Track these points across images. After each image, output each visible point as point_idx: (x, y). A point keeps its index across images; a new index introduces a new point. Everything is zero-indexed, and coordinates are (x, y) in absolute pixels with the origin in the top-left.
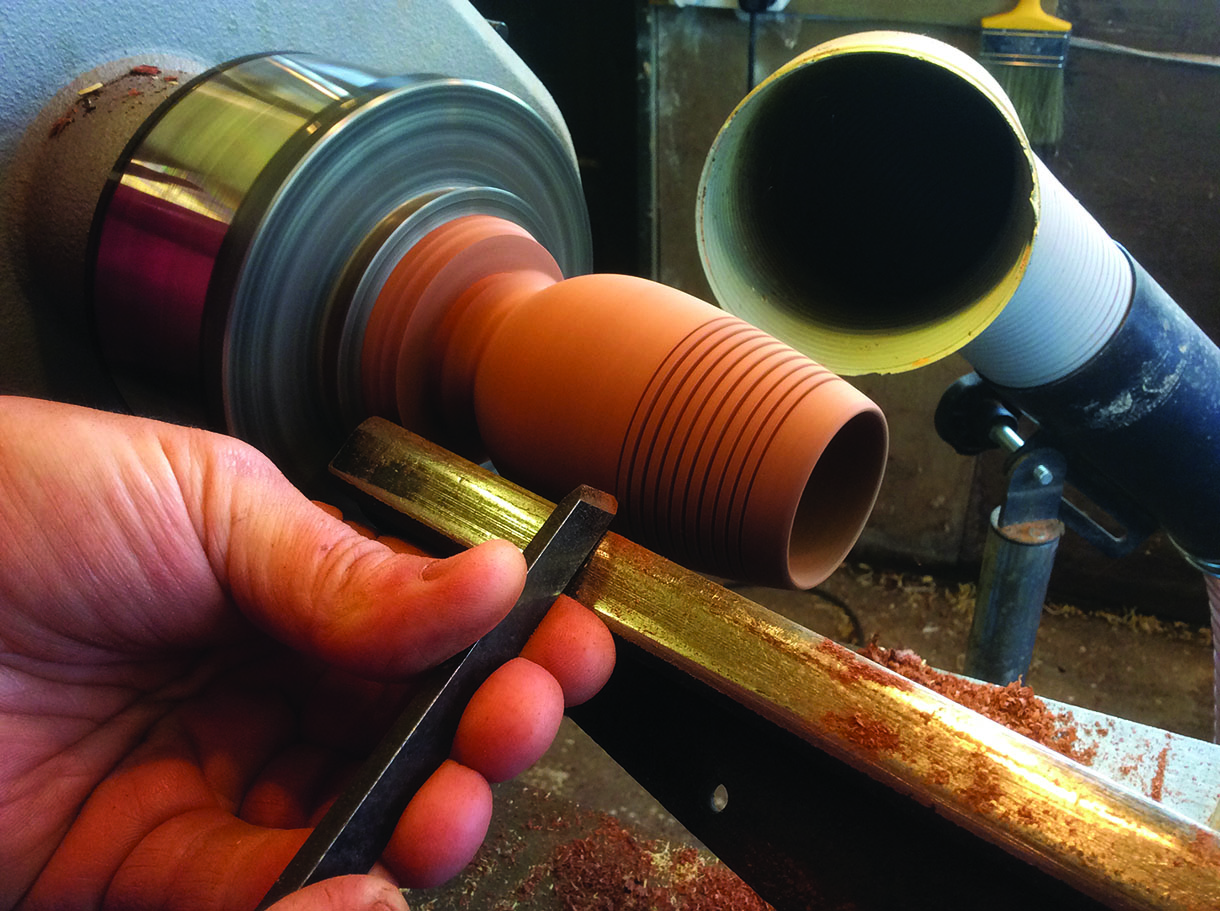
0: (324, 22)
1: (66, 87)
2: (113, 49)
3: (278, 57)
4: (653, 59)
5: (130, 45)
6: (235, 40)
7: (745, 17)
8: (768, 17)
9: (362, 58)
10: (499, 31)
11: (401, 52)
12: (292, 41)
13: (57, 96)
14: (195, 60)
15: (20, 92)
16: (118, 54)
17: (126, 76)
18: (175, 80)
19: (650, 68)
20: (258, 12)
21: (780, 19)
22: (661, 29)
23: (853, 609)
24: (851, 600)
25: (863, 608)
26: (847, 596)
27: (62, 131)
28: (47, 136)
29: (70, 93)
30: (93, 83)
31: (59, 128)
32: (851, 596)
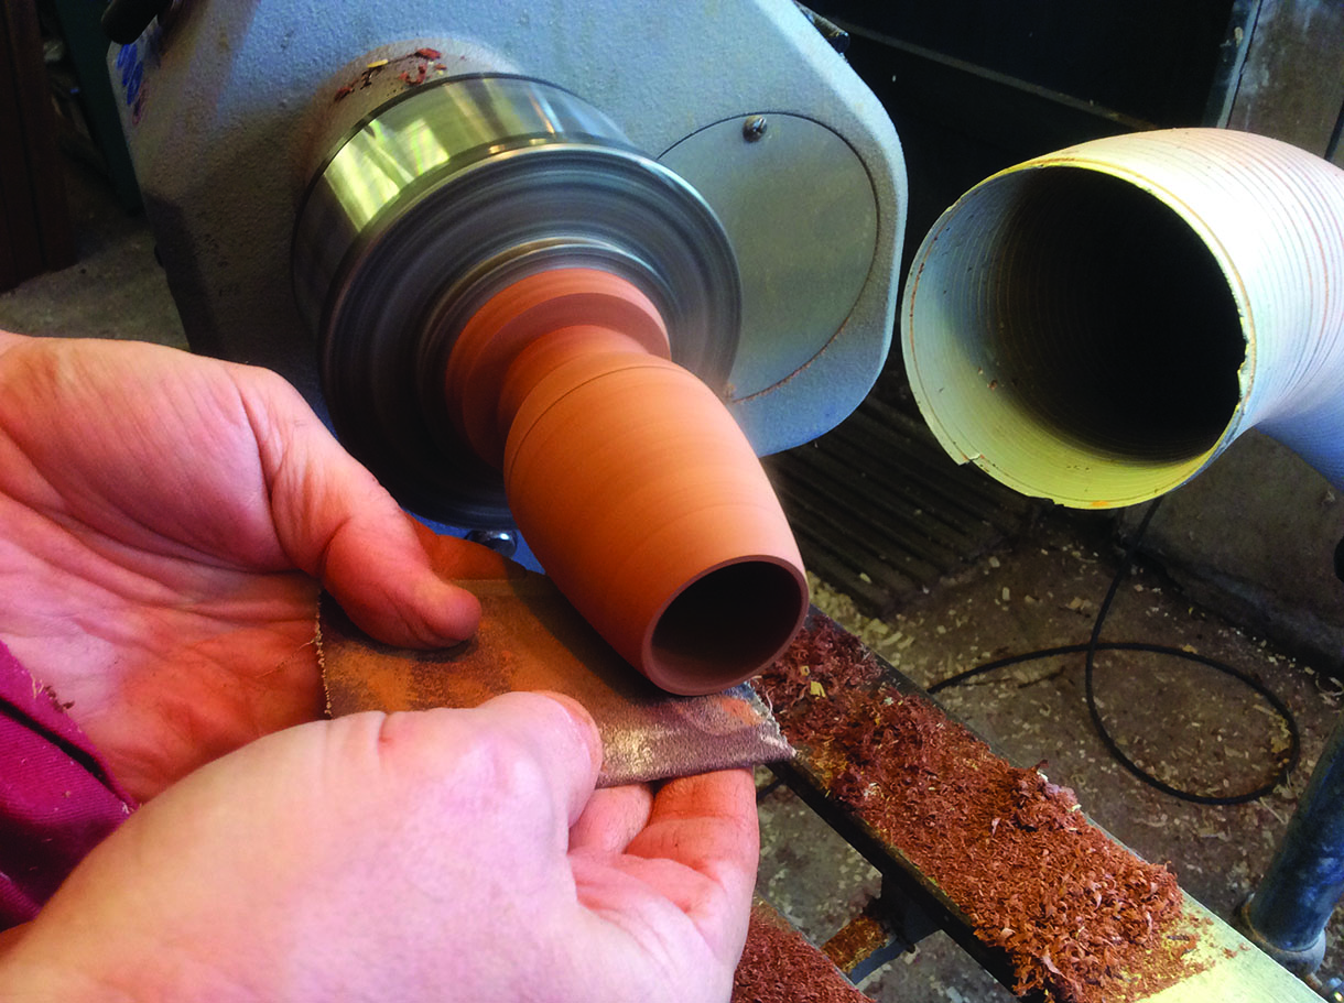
1: (356, 60)
4: (1250, 25)
5: (423, 28)
6: (525, 33)
9: (658, 60)
11: (702, 58)
12: (585, 39)
14: (483, 46)
15: (317, 58)
16: (411, 35)
17: (410, 56)
18: (444, 69)
19: (1241, 36)
20: (553, 9)
23: (1300, 726)
24: (1302, 714)
25: (1313, 728)
26: (1299, 709)
27: (343, 97)
28: (332, 99)
29: (361, 63)
30: (381, 58)
31: (342, 95)
32: (1304, 710)
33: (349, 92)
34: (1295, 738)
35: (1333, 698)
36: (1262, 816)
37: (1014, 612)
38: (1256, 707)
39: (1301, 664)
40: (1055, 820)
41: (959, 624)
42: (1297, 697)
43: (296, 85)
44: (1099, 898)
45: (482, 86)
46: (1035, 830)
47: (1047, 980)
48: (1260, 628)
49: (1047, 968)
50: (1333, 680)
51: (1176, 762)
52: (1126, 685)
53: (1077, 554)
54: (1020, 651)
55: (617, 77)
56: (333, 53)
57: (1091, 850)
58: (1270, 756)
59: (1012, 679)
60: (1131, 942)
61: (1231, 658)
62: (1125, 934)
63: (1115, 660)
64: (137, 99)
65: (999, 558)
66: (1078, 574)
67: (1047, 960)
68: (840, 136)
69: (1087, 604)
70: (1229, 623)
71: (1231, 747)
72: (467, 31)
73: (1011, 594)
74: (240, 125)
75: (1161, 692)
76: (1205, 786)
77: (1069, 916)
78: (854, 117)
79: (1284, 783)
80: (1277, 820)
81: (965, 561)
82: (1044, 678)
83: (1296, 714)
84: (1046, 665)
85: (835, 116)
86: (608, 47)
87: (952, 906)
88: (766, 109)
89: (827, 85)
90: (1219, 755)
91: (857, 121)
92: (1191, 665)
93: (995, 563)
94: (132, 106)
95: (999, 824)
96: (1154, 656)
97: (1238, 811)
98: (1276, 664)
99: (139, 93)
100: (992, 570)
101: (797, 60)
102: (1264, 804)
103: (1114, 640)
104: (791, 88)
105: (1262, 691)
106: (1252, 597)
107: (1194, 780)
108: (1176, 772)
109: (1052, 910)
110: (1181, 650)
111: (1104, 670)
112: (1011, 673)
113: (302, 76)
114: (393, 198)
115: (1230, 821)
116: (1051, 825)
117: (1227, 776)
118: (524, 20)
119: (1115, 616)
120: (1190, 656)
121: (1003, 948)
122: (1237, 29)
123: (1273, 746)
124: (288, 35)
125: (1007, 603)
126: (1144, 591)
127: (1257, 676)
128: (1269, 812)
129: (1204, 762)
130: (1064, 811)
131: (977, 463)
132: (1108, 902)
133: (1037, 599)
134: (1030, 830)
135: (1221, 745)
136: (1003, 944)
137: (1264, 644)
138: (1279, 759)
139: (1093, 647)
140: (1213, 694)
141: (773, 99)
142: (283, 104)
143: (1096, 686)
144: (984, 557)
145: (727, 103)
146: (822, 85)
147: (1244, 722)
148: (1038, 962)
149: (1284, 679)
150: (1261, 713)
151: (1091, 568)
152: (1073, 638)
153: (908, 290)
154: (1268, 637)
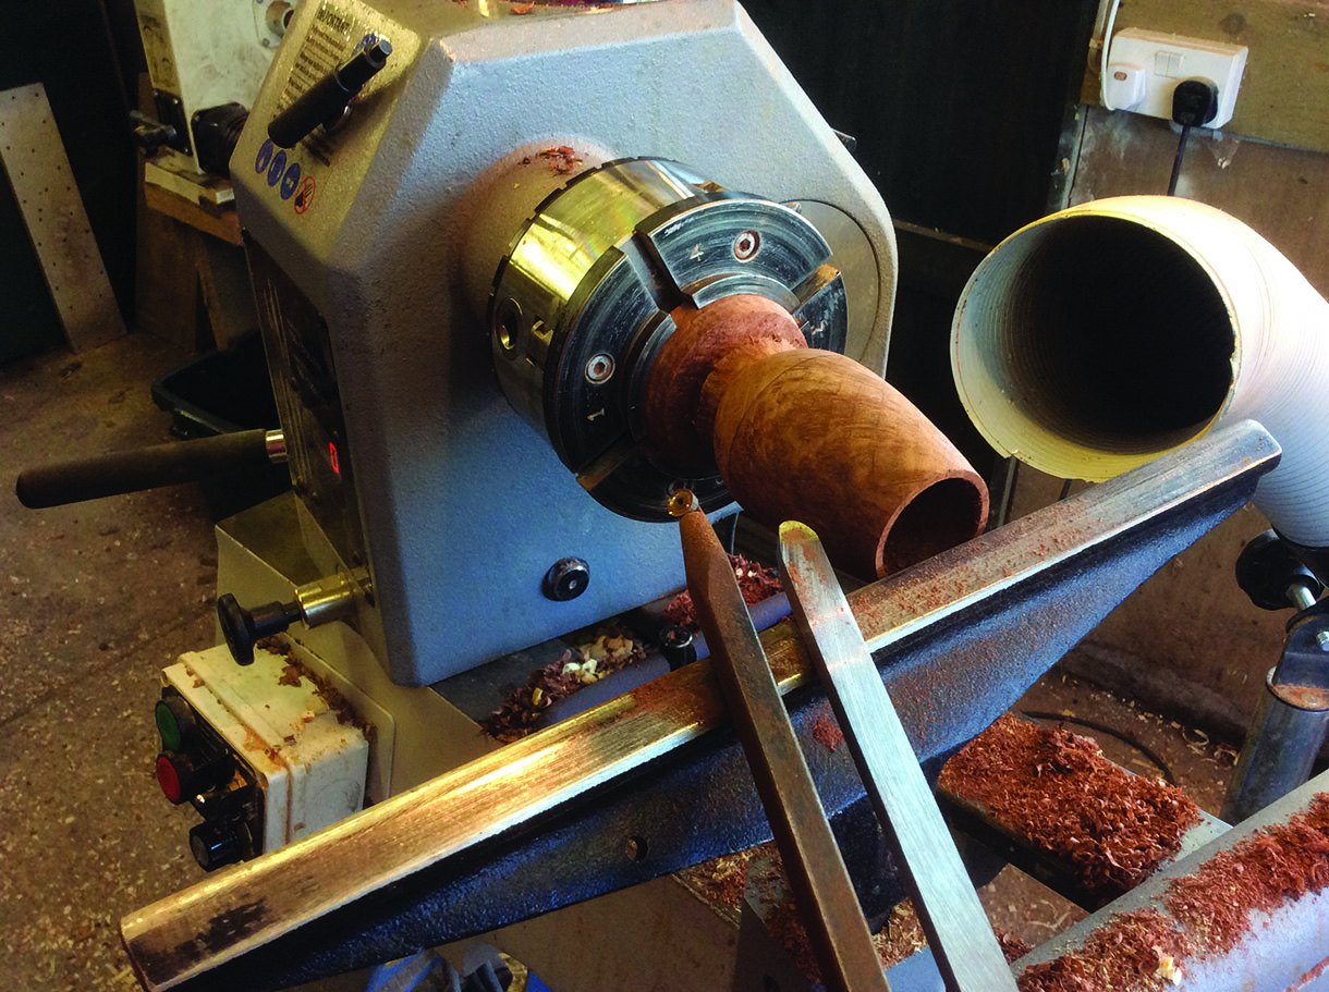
0: (700, 128)
1: (508, 154)
2: (545, 132)
3: (655, 162)
4: (1075, 156)
5: (557, 131)
6: (631, 135)
7: (1178, 129)
8: (1203, 133)
10: (847, 145)
11: (757, 156)
13: (501, 160)
14: (600, 145)
15: (477, 154)
16: (547, 135)
18: (580, 161)
19: (1068, 165)
20: (652, 117)
21: (1218, 136)
22: (1089, 128)
24: (1175, 764)
25: (1187, 776)
26: (1172, 760)
32: (1176, 761)
35: (1200, 748)
38: (1134, 761)
39: (1167, 720)
42: (1168, 750)
43: (460, 176)
48: (1127, 690)
50: (1197, 731)
56: (490, 151)
61: (1106, 719)
68: (854, 219)
70: (1099, 688)
72: (589, 134)
74: (413, 208)
78: (864, 203)
83: (1170, 765)
85: (850, 202)
86: (690, 147)
88: (802, 197)
89: (846, 178)
91: (867, 207)
94: (292, 200)
98: (1146, 721)
101: (826, 158)
104: (820, 180)
105: (1138, 746)
106: (1121, 662)
110: (1061, 715)
113: (465, 168)
118: (631, 124)
120: (1068, 720)
122: (1064, 160)
124: (457, 135)
127: (1131, 733)
137: (1132, 704)
141: (807, 189)
142: (448, 192)
145: (773, 192)
146: (842, 178)
149: (1155, 734)
150: (1139, 766)
153: (955, 322)
154: (1136, 698)
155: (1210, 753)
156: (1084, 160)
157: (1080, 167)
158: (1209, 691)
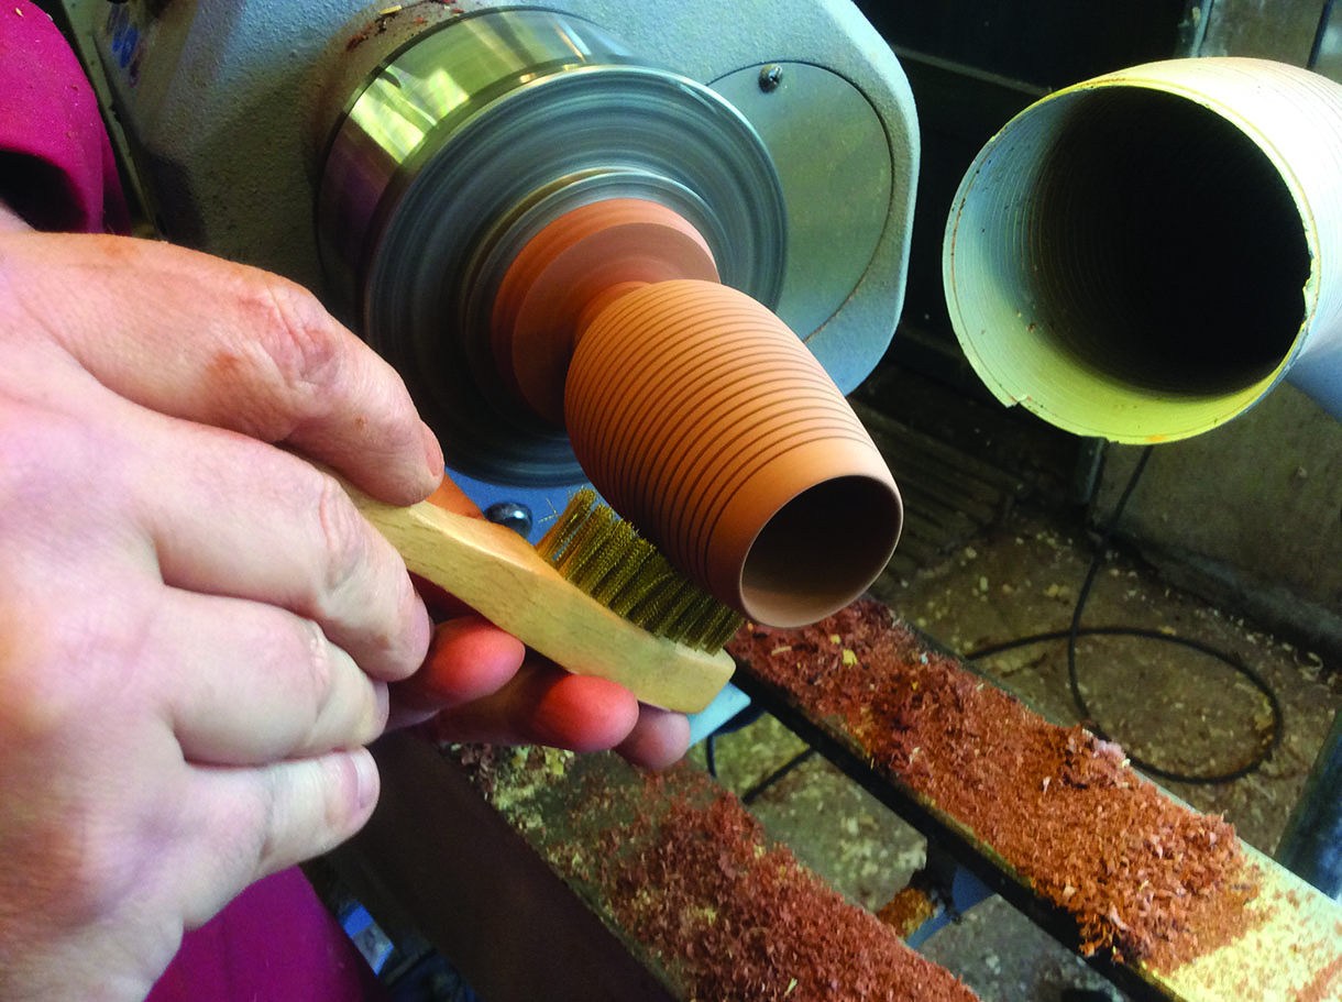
4: (1208, 5)
18: (461, 13)
19: (1199, 16)
23: (1282, 702)
24: (1283, 690)
25: (1295, 704)
26: (1280, 686)
27: (355, 46)
28: (344, 48)
29: (373, 10)
30: (394, 4)
31: (354, 44)
32: (1284, 687)
33: (362, 39)
34: (1277, 713)
35: (1312, 674)
36: (1250, 793)
37: (993, 602)
38: (1238, 685)
39: (1278, 641)
40: (1106, 777)
41: (939, 616)
42: (1277, 674)
43: (308, 34)
44: (1160, 851)
45: (502, 19)
46: (1086, 787)
47: (1115, 936)
48: (1235, 606)
49: (1116, 925)
50: (1312, 656)
51: (1162, 744)
52: (1108, 670)
53: (1051, 541)
54: (1001, 640)
55: (633, 23)
57: (1144, 805)
58: (1254, 732)
59: (994, 669)
60: (1194, 894)
61: (1210, 638)
62: (1189, 886)
63: (1096, 645)
64: (132, 60)
65: (975, 548)
66: (1054, 561)
67: (1114, 915)
68: (855, 86)
69: (1065, 591)
70: (1206, 604)
71: (1215, 727)
73: (989, 584)
74: (248, 77)
75: (1142, 675)
76: (1191, 766)
77: (1130, 871)
79: (1269, 758)
80: (1265, 797)
81: (942, 553)
82: (1026, 666)
83: (1277, 690)
84: (1028, 654)
85: (851, 64)
87: (1009, 868)
88: (782, 57)
90: (1203, 735)
91: (873, 70)
92: (1170, 647)
93: (971, 553)
94: (128, 68)
95: (1051, 783)
96: (1134, 640)
97: (1226, 789)
98: (1255, 642)
99: (136, 54)
100: (970, 562)
101: (812, 6)
102: (1251, 781)
103: (1094, 625)
104: (807, 35)
105: (1243, 669)
106: (1230, 577)
107: (1181, 762)
108: (1163, 754)
109: (1112, 866)
110: (1160, 632)
111: (1085, 656)
112: (993, 661)
113: (312, 24)
114: (419, 144)
115: (1219, 799)
116: (1103, 782)
117: (1214, 755)
119: (1094, 601)
120: (1168, 638)
121: (1066, 908)
122: (1194, 9)
123: (1256, 724)
125: (986, 593)
126: (1120, 577)
127: (1236, 655)
128: (1256, 789)
129: (1190, 742)
130: (1114, 767)
131: (1025, 405)
132: (1168, 855)
133: (1015, 587)
134: (1081, 787)
135: (1206, 726)
136: (1066, 903)
137: (1241, 622)
138: (1263, 736)
139: (1073, 633)
140: (1194, 674)
141: (789, 46)
142: (293, 55)
143: (1078, 672)
144: (960, 548)
145: (743, 51)
146: (837, 32)
147: (1227, 700)
148: (1104, 919)
149: (1263, 656)
150: (1243, 691)
151: (1066, 555)
152: (1053, 626)
153: (949, 227)
154: (1246, 615)
155: (1323, 678)
156: (1219, 8)
157: (1213, 17)
158: (1327, 613)
